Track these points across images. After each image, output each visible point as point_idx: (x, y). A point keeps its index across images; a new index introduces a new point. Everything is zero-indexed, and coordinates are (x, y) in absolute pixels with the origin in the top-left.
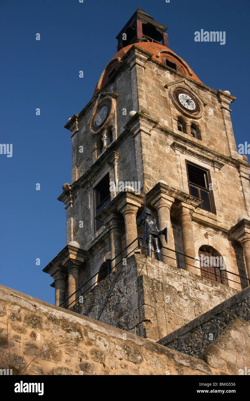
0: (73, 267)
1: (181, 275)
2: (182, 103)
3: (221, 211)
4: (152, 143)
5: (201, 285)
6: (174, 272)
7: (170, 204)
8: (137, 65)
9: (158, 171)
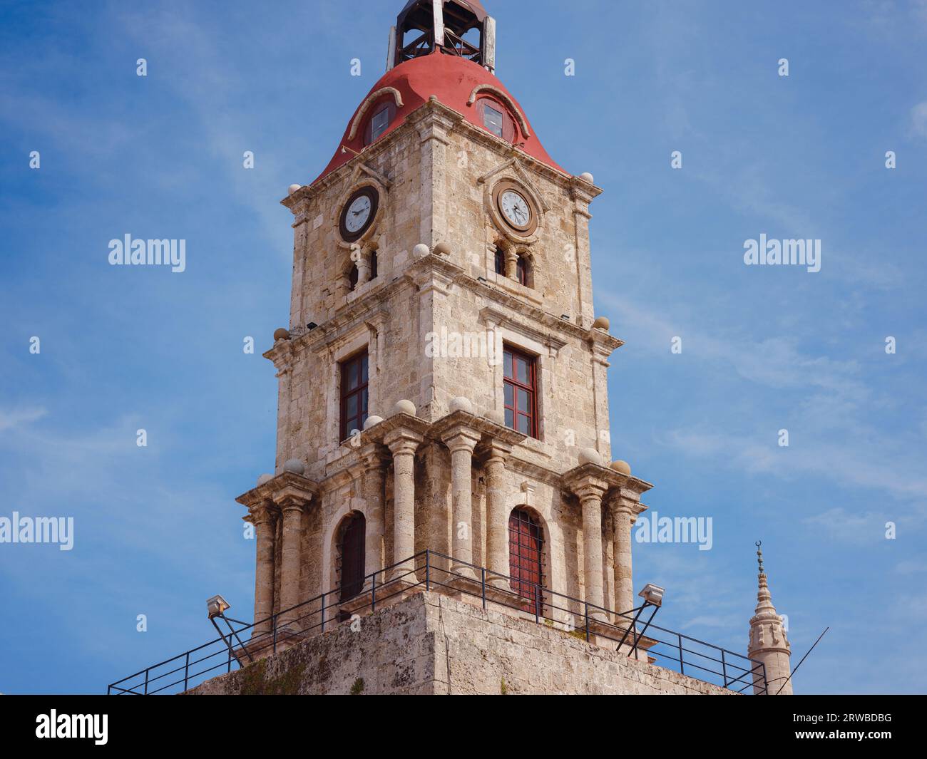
0: (292, 510)
1: (488, 621)
2: (506, 213)
3: (554, 433)
4: (450, 308)
5: (514, 633)
6: (477, 616)
7: (473, 443)
8: (434, 141)
9: (455, 367)
